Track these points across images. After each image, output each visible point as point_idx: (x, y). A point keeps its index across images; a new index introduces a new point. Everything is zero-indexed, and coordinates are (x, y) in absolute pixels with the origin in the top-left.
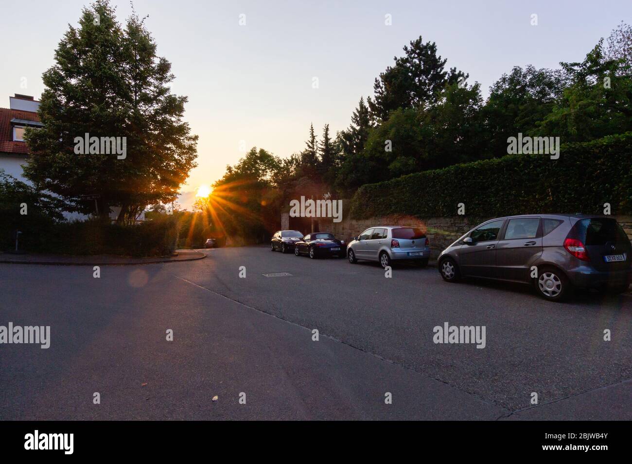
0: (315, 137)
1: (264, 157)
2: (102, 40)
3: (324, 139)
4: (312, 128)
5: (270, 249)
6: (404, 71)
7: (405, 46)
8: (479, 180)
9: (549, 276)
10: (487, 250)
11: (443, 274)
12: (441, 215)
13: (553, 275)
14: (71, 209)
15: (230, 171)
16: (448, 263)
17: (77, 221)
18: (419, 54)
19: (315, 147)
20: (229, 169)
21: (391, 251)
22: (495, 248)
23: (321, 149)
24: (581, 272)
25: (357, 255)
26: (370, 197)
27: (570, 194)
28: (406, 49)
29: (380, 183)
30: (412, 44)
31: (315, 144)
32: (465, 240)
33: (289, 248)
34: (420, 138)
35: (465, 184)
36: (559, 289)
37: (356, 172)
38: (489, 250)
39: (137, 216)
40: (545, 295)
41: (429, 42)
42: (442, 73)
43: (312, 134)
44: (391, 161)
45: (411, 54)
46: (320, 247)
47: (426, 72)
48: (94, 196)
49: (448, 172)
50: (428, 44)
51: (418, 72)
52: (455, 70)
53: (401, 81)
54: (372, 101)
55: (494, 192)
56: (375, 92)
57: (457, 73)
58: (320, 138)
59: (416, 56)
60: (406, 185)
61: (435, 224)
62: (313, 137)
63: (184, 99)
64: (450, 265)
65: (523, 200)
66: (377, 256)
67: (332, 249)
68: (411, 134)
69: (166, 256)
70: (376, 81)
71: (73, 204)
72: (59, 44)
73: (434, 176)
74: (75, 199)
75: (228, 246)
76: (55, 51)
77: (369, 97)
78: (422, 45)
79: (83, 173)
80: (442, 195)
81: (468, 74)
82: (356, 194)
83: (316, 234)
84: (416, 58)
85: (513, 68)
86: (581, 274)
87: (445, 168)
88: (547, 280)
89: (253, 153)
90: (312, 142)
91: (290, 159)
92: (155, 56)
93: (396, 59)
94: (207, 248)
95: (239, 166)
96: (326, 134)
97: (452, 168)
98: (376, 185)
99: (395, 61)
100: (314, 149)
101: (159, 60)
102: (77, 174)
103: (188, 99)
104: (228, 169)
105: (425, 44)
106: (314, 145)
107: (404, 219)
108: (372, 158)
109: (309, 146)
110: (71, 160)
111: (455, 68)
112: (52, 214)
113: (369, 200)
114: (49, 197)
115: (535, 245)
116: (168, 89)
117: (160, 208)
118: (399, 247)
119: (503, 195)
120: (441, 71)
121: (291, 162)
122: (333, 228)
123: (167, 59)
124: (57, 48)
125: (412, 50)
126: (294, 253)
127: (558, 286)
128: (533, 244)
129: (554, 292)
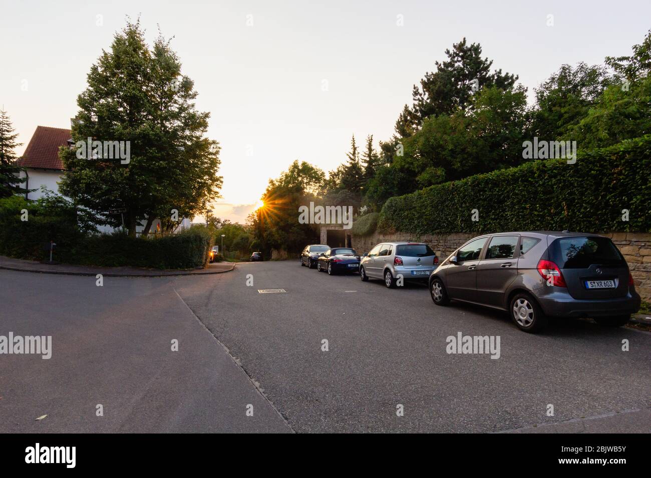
0: (356, 148)
1: (307, 171)
2: (128, 62)
3: (367, 150)
4: (353, 139)
5: (300, 264)
6: (443, 76)
7: (447, 50)
8: (496, 192)
9: (522, 302)
10: (467, 271)
11: (432, 295)
12: (460, 231)
13: (526, 302)
14: (101, 222)
15: (273, 185)
16: (437, 284)
17: (105, 233)
18: (462, 57)
19: (357, 159)
20: (272, 182)
21: (394, 269)
22: (476, 269)
23: (363, 161)
24: (556, 300)
25: (367, 272)
26: (395, 211)
27: (586, 208)
28: (448, 52)
29: (404, 196)
30: (455, 47)
31: (356, 155)
32: (451, 259)
33: (314, 263)
34: (450, 147)
35: (482, 197)
36: (532, 318)
37: (385, 184)
38: (471, 271)
39: (174, 228)
40: (519, 324)
41: (474, 43)
42: (487, 76)
43: (354, 146)
44: (420, 173)
45: (454, 57)
46: (338, 263)
47: (471, 76)
48: (121, 210)
49: (466, 183)
50: (472, 46)
51: (461, 75)
52: (500, 72)
53: (439, 87)
54: (410, 109)
55: (510, 206)
56: (414, 99)
57: (503, 75)
58: (362, 150)
59: (460, 59)
60: (427, 198)
61: (454, 240)
62: (355, 149)
63: (207, 115)
64: (439, 287)
65: (538, 215)
66: (382, 274)
67: (349, 265)
68: (441, 143)
69: (191, 269)
70: (415, 88)
71: (103, 218)
72: (91, 68)
73: (453, 188)
74: (105, 213)
75: (273, 260)
76: (88, 74)
77: (406, 105)
78: (466, 47)
79: (106, 189)
80: (460, 209)
81: (517, 76)
82: (383, 208)
83: (336, 249)
84: (459, 61)
85: (561, 66)
86: (554, 302)
87: (463, 179)
88: (521, 307)
89: (295, 166)
90: (354, 154)
91: (336, 171)
92: (179, 74)
93: (437, 63)
94: (252, 261)
95: (281, 179)
96: (370, 145)
97: (470, 179)
98: (401, 198)
99: (436, 66)
100: (355, 160)
101: (182, 78)
102: (101, 189)
103: (210, 115)
104: (270, 183)
105: (469, 46)
106: (355, 157)
107: (426, 235)
108: (402, 170)
109: (350, 158)
110: (96, 177)
111: (500, 70)
112: (88, 227)
113: (394, 213)
114: (85, 211)
115: (511, 267)
116: (193, 106)
117: (216, 221)
118: (403, 265)
119: (518, 209)
120: (487, 74)
121: (337, 175)
122: (363, 243)
123: (189, 77)
124: (90, 72)
125: (454, 53)
126: (316, 268)
127: (531, 315)
128: (510, 266)
129: (527, 322)
